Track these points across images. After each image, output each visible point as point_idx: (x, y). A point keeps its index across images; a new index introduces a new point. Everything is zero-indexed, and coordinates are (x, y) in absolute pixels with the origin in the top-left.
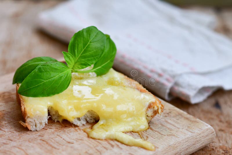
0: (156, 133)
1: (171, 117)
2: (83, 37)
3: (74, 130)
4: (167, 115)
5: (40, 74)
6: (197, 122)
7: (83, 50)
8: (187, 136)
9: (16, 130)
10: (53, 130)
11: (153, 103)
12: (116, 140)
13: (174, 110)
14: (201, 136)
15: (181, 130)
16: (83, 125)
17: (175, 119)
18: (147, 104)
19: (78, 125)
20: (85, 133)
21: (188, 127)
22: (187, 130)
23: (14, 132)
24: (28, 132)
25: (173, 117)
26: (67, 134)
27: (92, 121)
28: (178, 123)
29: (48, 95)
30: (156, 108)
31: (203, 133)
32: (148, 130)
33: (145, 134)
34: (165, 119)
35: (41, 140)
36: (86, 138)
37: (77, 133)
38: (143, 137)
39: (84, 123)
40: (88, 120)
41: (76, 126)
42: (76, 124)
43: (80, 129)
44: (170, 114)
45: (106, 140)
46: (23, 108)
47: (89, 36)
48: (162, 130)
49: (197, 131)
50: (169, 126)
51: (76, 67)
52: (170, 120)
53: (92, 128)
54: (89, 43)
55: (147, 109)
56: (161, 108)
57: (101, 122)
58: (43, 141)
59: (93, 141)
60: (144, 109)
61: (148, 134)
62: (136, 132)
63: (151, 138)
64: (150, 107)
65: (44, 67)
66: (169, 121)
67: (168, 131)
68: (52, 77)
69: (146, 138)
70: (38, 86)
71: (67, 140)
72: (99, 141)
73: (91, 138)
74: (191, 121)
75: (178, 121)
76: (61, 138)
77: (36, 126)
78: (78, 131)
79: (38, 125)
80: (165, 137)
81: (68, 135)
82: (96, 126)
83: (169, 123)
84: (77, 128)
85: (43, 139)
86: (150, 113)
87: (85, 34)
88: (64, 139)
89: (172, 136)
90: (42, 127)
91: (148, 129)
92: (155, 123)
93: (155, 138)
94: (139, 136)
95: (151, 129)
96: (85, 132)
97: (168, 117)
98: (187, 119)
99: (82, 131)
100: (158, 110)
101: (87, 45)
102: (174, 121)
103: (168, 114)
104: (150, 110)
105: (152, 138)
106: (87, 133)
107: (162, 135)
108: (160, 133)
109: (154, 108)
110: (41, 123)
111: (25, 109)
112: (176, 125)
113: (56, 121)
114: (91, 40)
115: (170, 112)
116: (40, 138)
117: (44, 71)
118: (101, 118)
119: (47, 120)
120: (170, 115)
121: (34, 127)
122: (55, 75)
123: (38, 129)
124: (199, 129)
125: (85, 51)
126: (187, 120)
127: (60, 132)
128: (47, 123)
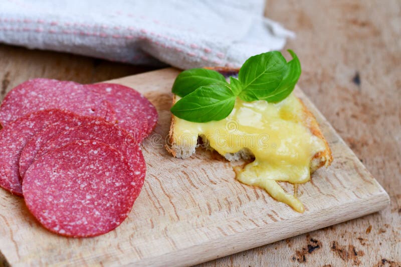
0: (316, 189)
1: (343, 169)
2: (259, 64)
3: (223, 166)
4: (339, 165)
5: (198, 97)
6: (372, 184)
7: (255, 79)
8: (351, 201)
9: (160, 153)
10: (199, 161)
11: (321, 152)
12: (265, 189)
13: (352, 160)
14: (369, 202)
15: (346, 191)
16: (236, 161)
17: (346, 174)
18: (314, 153)
19: (229, 160)
20: (234, 173)
21: (357, 188)
22: (354, 192)
23: (157, 154)
24: (173, 159)
25: (346, 170)
26: (213, 169)
27: (247, 158)
28: (347, 180)
29: (203, 121)
30: (323, 160)
31: (372, 199)
32: (308, 183)
33: (301, 188)
34: (334, 171)
35: (182, 172)
36: (232, 180)
37: (225, 170)
38: (297, 192)
39: (237, 158)
40: (243, 155)
41: (227, 161)
42: (227, 158)
43: (230, 166)
44: (344, 165)
45: (254, 186)
46: (171, 132)
47: (267, 64)
48: (323, 186)
49: (364, 196)
50: (334, 182)
51: (242, 97)
52: (341, 173)
53: (243, 167)
54: (263, 73)
55: (313, 159)
56: (329, 160)
57: (255, 163)
58: (185, 173)
59: (239, 184)
60: (309, 159)
61: (305, 189)
62: (291, 183)
63: (306, 194)
64: (316, 156)
65: (204, 90)
66: (339, 176)
67: (331, 188)
68: (211, 104)
69: (300, 193)
70: (193, 110)
71: (210, 179)
72: (245, 186)
73: (238, 181)
74: (364, 180)
75: (349, 178)
76: (206, 173)
77: (182, 153)
78: (228, 167)
79: (185, 153)
80: (323, 197)
81: (214, 171)
82: (248, 167)
83: (337, 178)
84: (227, 164)
85: (186, 172)
86: (315, 163)
87: (263, 59)
88: (207, 176)
89: (332, 197)
90: (188, 156)
91: (309, 181)
92: (320, 174)
93: (310, 196)
94: (294, 189)
95: (312, 182)
96: (234, 170)
97: (340, 169)
98: (362, 176)
99: (232, 169)
100: (325, 161)
101: (262, 74)
102: (344, 176)
103: (342, 164)
104: (316, 160)
105: (307, 196)
106: (236, 173)
107: (321, 193)
108: (319, 191)
109: (321, 158)
110: (188, 152)
111: (173, 133)
112: (344, 183)
113: (207, 150)
114: (268, 69)
115: (345, 163)
116: (182, 169)
117: (203, 95)
118: (256, 158)
119: (194, 150)
120: (343, 167)
121: (180, 154)
122: (215, 102)
123: (183, 157)
124: (368, 194)
125: (257, 81)
126: (360, 178)
127: (207, 164)
128: (194, 152)
